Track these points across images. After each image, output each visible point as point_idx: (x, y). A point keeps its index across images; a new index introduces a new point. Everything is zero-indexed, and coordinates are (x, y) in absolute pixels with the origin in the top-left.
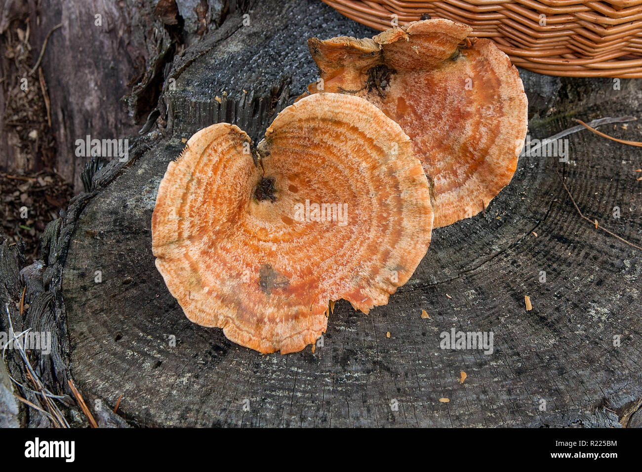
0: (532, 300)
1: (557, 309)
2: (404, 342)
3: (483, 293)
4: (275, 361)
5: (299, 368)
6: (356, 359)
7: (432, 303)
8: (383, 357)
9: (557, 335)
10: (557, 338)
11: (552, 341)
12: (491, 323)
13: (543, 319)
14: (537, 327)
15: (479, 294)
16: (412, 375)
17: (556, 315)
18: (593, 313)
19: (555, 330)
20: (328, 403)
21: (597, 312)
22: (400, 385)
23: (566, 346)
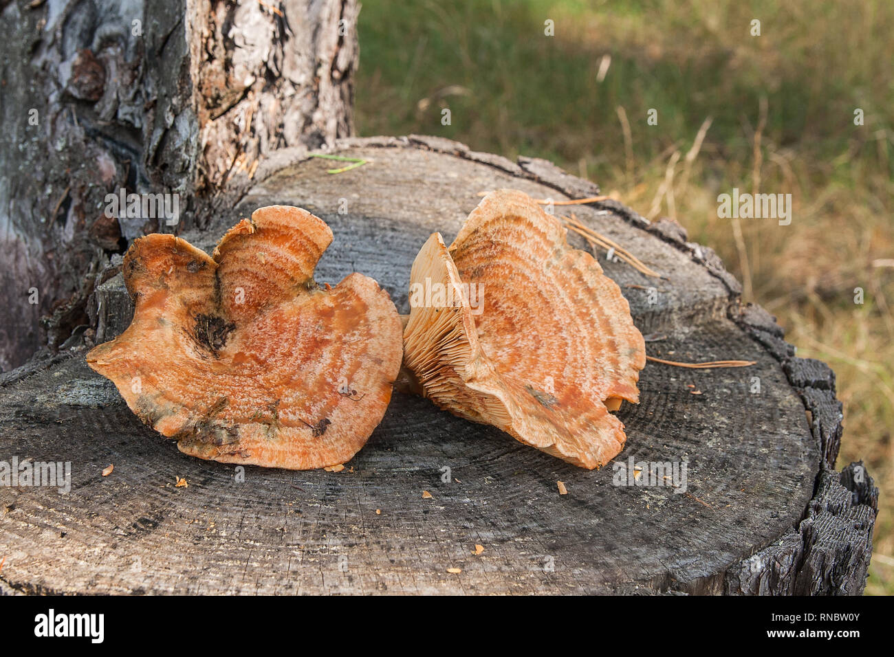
0: (567, 485)
1: (600, 495)
2: (398, 519)
3: (503, 479)
4: (224, 534)
5: (255, 541)
6: (334, 533)
7: (435, 486)
8: (371, 532)
9: (602, 517)
10: (602, 519)
11: (595, 521)
12: (514, 504)
13: (582, 503)
14: (575, 509)
15: (498, 480)
16: (411, 548)
17: (599, 499)
18: (646, 498)
19: (598, 512)
20: (295, 572)
21: (652, 498)
22: (394, 558)
23: (613, 526)
